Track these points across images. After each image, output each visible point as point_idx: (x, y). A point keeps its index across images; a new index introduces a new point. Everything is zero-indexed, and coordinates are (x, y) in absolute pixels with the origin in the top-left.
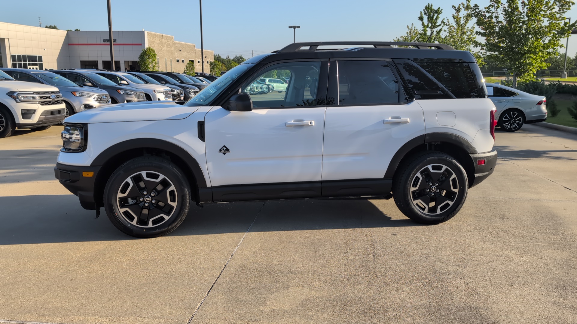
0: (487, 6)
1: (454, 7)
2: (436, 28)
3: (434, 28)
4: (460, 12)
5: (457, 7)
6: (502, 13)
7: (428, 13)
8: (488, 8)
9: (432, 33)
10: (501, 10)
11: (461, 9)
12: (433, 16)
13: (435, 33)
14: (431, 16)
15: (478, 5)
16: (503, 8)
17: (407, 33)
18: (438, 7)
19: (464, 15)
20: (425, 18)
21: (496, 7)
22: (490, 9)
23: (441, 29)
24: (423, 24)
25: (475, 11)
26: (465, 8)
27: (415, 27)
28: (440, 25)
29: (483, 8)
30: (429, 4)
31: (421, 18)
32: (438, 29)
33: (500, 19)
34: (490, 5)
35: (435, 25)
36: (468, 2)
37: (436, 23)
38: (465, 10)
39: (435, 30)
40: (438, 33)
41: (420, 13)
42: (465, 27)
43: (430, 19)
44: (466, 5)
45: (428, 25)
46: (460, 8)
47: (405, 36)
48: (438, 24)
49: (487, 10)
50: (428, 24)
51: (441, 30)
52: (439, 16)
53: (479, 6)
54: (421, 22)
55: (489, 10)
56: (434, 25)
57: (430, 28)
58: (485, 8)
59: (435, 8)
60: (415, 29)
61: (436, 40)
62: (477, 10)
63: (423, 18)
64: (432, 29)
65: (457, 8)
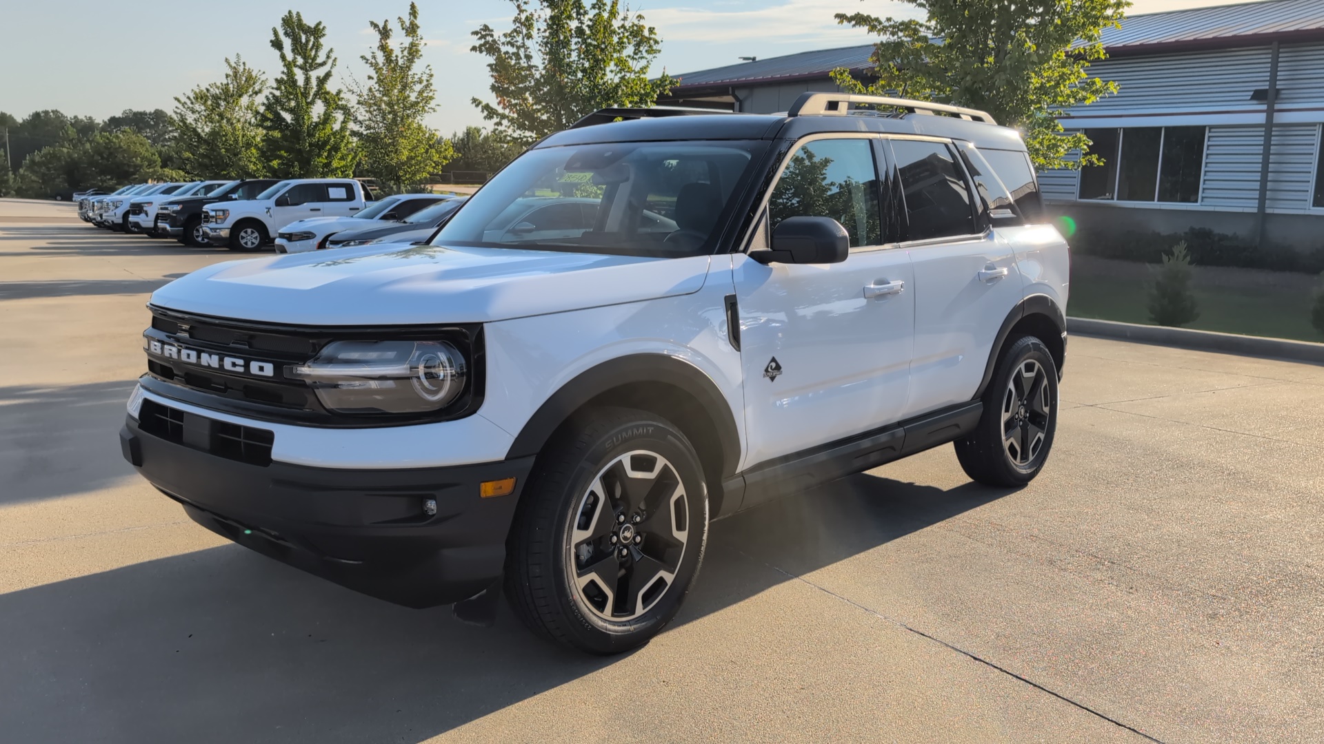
0: (509, 32)
1: (375, 25)
2: (315, 68)
3: (312, 70)
4: (389, 37)
5: (381, 27)
6: (540, 50)
7: (293, 32)
8: (510, 35)
9: (307, 80)
10: (537, 43)
11: (391, 33)
12: (308, 41)
13: (314, 83)
14: (301, 42)
15: (491, 28)
16: (541, 39)
17: (227, 76)
18: (318, 22)
19: (401, 46)
20: (287, 43)
21: (526, 34)
22: (515, 39)
23: (330, 72)
24: (283, 57)
25: (485, 39)
26: (407, 30)
27: (244, 63)
28: (324, 64)
29: (501, 35)
30: (290, 12)
31: (277, 44)
32: (321, 72)
33: (533, 62)
34: (515, 30)
35: (312, 62)
36: (412, 18)
37: (314, 59)
38: (407, 36)
39: (315, 74)
40: (322, 81)
41: (272, 32)
42: (410, 73)
43: (298, 48)
44: (407, 23)
45: (294, 60)
46: (389, 28)
47: (222, 84)
48: (319, 60)
49: (509, 39)
50: (295, 58)
51: (328, 75)
52: (322, 40)
53: (492, 31)
54: (277, 53)
55: (512, 39)
56: (310, 61)
57: (301, 68)
58: (505, 35)
59: (310, 22)
60: (244, 69)
61: (320, 98)
62: (489, 39)
63: (282, 45)
64: (307, 71)
65: (381, 29)
